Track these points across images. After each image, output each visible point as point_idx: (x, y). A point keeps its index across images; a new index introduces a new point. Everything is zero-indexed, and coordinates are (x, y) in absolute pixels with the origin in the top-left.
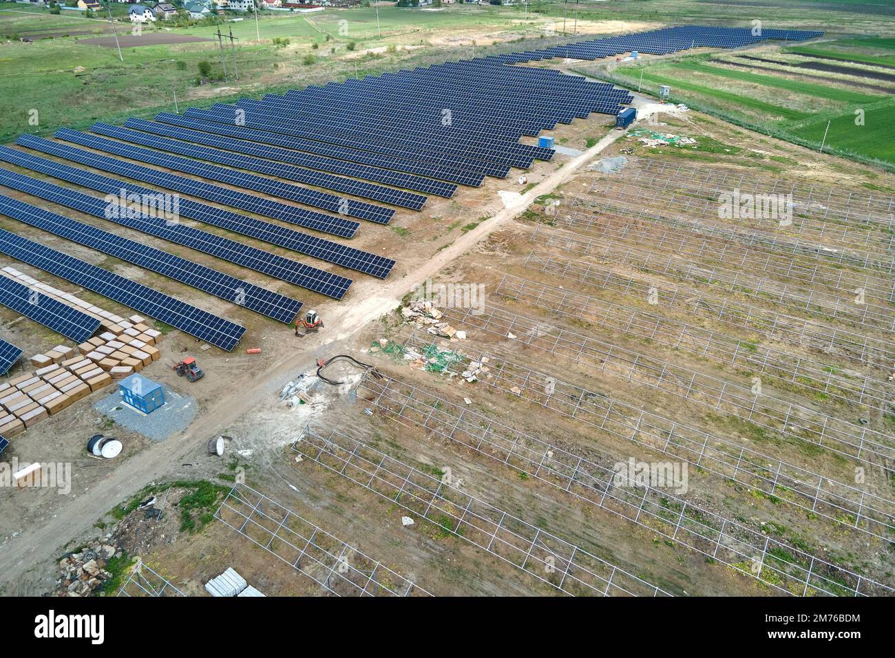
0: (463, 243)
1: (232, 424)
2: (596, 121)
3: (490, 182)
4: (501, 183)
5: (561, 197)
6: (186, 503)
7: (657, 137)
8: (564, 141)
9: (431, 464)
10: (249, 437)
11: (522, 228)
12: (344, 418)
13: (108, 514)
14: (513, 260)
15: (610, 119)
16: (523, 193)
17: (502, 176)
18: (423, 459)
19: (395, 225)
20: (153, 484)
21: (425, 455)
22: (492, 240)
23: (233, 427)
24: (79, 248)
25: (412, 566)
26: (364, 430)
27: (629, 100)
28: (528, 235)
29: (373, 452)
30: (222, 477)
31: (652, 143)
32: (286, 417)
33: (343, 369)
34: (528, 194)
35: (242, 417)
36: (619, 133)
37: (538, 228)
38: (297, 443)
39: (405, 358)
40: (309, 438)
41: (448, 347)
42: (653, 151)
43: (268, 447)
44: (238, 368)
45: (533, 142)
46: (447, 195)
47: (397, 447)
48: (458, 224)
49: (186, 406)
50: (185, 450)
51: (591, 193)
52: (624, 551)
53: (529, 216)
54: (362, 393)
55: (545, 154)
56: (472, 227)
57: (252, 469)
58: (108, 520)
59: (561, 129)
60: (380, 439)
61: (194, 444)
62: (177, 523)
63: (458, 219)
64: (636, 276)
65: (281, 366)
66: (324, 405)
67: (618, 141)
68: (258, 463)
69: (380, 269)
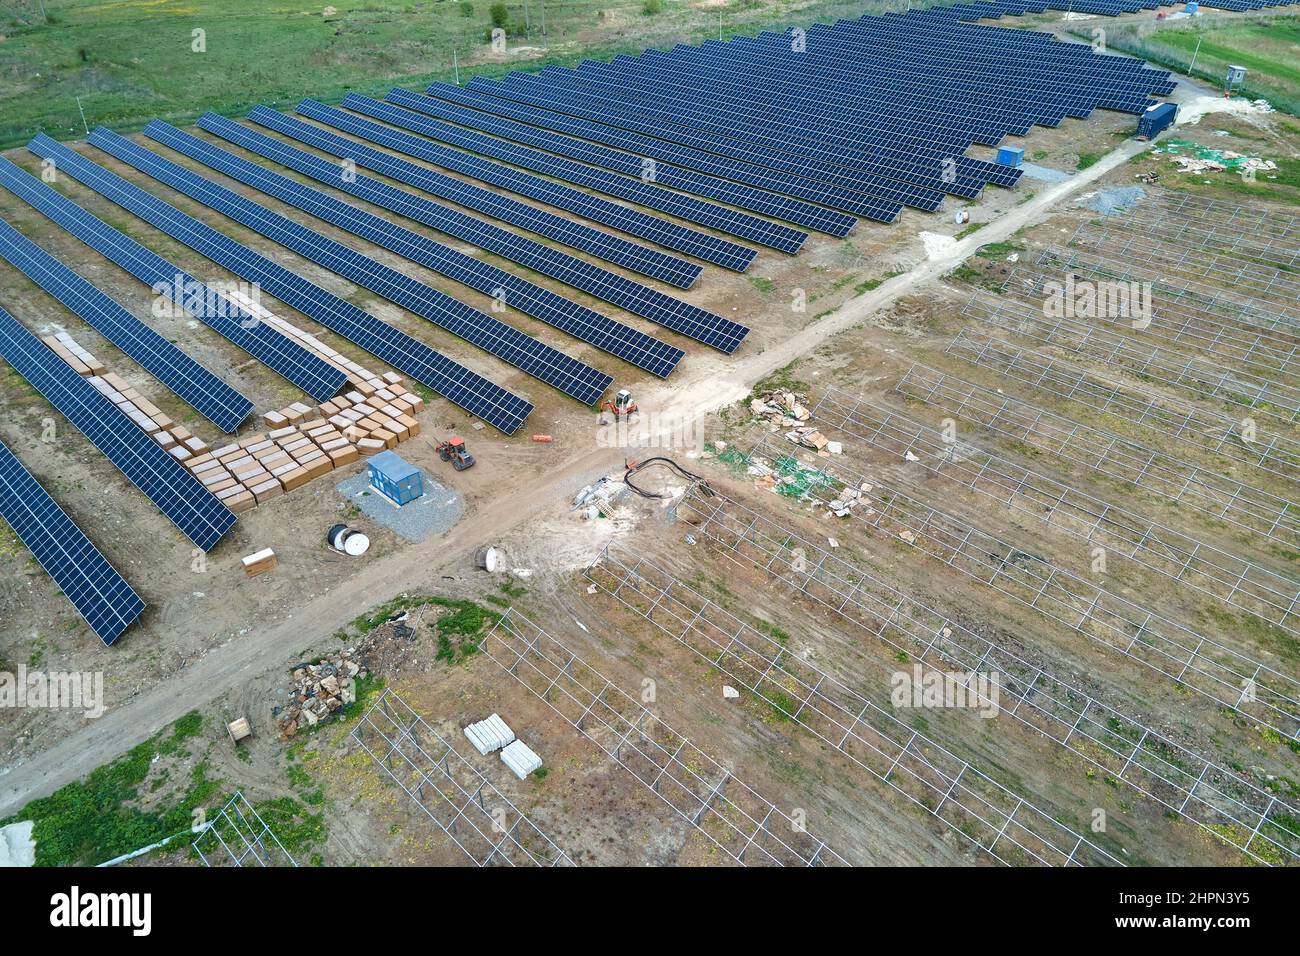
0: (853, 311)
1: (507, 533)
2: (1103, 122)
3: (908, 217)
4: (926, 219)
5: (1021, 249)
6: (445, 626)
7: (1208, 156)
8: (1040, 156)
9: (771, 621)
10: (528, 553)
11: (950, 292)
12: (656, 543)
13: (351, 623)
14: (929, 343)
15: (1128, 121)
16: (959, 237)
17: (929, 208)
18: (760, 614)
19: (754, 274)
20: (406, 596)
21: (764, 608)
22: (901, 309)
23: (508, 537)
24: (323, 273)
25: (731, 752)
26: (682, 565)
27: (1166, 89)
28: (959, 304)
29: (691, 594)
30: (491, 599)
31: (1196, 166)
32: (579, 533)
33: (661, 477)
34: (967, 241)
35: (521, 526)
36: (1138, 146)
37: (977, 294)
38: (591, 568)
39: (749, 472)
40: (607, 564)
41: (813, 463)
42: (1193, 179)
43: (553, 569)
44: (520, 458)
45: (986, 156)
46: (839, 233)
47: (726, 592)
48: (850, 279)
49: (450, 502)
50: (445, 559)
51: (1072, 245)
52: (1039, 781)
53: (964, 275)
54: (684, 513)
55: (1005, 177)
56: (872, 285)
57: (530, 594)
58: (351, 631)
59: (1039, 137)
60: (703, 579)
61: (457, 552)
62: (432, 649)
63: (851, 271)
64: (1127, 384)
65: (576, 463)
66: (631, 523)
67: (1134, 160)
68: (537, 588)
69: (727, 339)
